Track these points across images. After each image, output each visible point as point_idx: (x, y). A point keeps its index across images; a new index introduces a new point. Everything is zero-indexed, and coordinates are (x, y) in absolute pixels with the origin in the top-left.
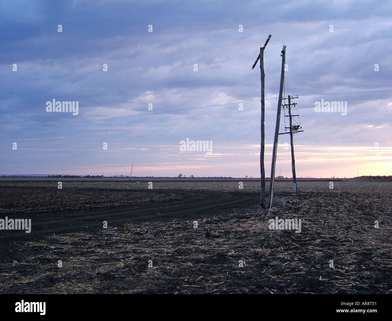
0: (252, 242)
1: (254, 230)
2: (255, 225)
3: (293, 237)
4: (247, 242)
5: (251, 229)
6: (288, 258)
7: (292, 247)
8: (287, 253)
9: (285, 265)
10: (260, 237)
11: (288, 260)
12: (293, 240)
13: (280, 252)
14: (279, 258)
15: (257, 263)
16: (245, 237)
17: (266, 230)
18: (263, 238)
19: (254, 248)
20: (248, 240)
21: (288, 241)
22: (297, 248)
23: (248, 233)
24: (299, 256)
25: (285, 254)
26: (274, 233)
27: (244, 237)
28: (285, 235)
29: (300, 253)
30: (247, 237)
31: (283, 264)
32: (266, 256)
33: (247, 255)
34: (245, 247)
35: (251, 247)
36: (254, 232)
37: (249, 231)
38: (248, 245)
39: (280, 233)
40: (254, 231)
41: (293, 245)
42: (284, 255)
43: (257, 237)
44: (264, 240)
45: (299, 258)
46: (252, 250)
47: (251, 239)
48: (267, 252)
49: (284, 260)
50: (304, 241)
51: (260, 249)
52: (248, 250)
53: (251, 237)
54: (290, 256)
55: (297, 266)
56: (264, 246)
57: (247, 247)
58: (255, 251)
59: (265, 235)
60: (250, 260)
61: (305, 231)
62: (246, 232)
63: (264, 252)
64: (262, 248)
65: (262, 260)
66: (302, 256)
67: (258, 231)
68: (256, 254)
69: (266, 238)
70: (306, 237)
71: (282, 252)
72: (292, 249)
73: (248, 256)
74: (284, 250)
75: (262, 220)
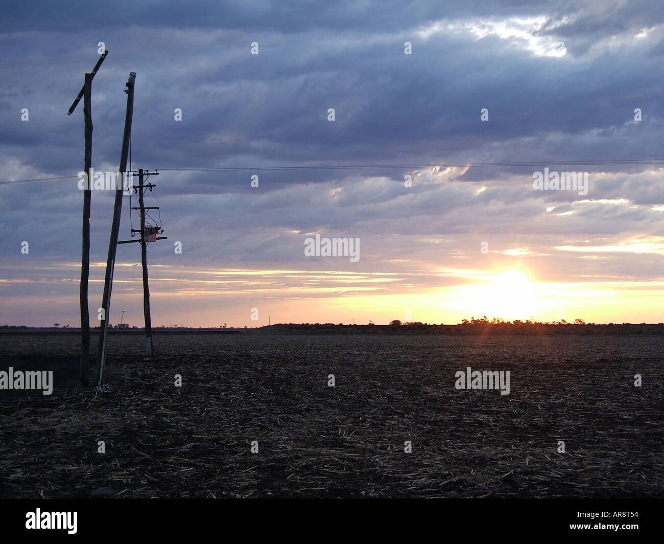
0: (58, 452)
1: (64, 429)
2: (66, 420)
3: (140, 441)
4: (50, 453)
5: (58, 428)
6: (128, 481)
7: (139, 459)
8: (127, 471)
9: (122, 494)
10: (76, 443)
11: (127, 485)
12: (139, 447)
13: (114, 470)
14: (112, 482)
15: (66, 493)
16: (46, 443)
17: (87, 428)
18: (80, 443)
19: (62, 464)
20: (51, 448)
21: (129, 448)
22: (146, 462)
23: (51, 435)
24: (149, 477)
25: (123, 474)
26: (103, 434)
27: (44, 444)
28: (124, 437)
29: (151, 471)
30: (49, 443)
31: (118, 492)
32: (85, 478)
33: (48, 479)
34: (44, 462)
35: (57, 463)
36: (65, 433)
37: (53, 431)
38: (51, 458)
39: (116, 433)
40: (64, 431)
41: (139, 455)
42: (121, 475)
43: (70, 443)
44: (84, 447)
45: (149, 481)
46: (59, 468)
47: (57, 446)
48: (88, 471)
49: (119, 485)
50: (161, 447)
51: (73, 466)
52: (50, 468)
53: (58, 443)
54: (132, 477)
55: (145, 495)
56: (83, 459)
57: (49, 463)
58: (64, 470)
59: (86, 438)
60: (53, 488)
61: (165, 429)
62: (47, 433)
63: (82, 471)
64: (78, 463)
65: (77, 487)
66: (155, 477)
67: (72, 431)
68: (66, 474)
69: (87, 444)
70: (164, 440)
71: (117, 470)
72: (137, 464)
73: (51, 481)
74: (121, 465)
75: (82, 408)
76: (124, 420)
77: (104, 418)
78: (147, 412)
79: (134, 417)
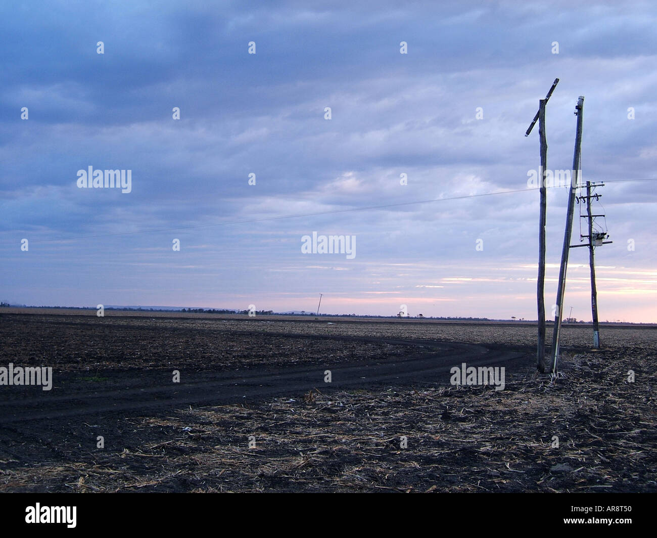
0: (521, 430)
1: (525, 409)
2: (527, 402)
3: (592, 424)
4: (513, 430)
5: (519, 408)
6: (583, 460)
7: (591, 441)
8: (581, 451)
9: (578, 471)
10: (536, 422)
11: (582, 463)
12: (592, 429)
13: (569, 449)
14: (568, 460)
15: (529, 467)
16: (510, 422)
17: (545, 410)
18: (539, 424)
19: (524, 440)
20: (514, 426)
21: (582, 430)
22: (598, 443)
23: (514, 415)
24: (602, 457)
25: (578, 453)
26: (559, 416)
27: (508, 422)
28: (578, 420)
29: (603, 452)
30: (512, 421)
31: (575, 469)
32: (544, 454)
33: (513, 453)
34: (509, 438)
35: (520, 439)
36: (526, 413)
37: (516, 411)
38: (515, 435)
39: (570, 416)
40: (524, 412)
41: (592, 437)
42: (576, 454)
43: (530, 423)
44: (543, 427)
45: (602, 461)
46: (521, 444)
47: (520, 425)
48: (547, 449)
49: (575, 464)
50: (611, 431)
51: (534, 443)
52: (514, 444)
53: (519, 421)
54: (586, 456)
55: (598, 474)
56: (542, 438)
57: (513, 439)
58: (526, 446)
59: (545, 419)
60: (518, 461)
61: (614, 414)
62: (510, 413)
63: (542, 448)
64: (538, 441)
65: (538, 462)
66: (607, 458)
67: (531, 412)
68: (528, 450)
69: (546, 424)
70: (614, 425)
71: (572, 449)
72: (591, 445)
73: (515, 455)
74: (576, 445)
75: (540, 392)
76: (577, 405)
77: (559, 402)
78: (598, 398)
79: (586, 403)
